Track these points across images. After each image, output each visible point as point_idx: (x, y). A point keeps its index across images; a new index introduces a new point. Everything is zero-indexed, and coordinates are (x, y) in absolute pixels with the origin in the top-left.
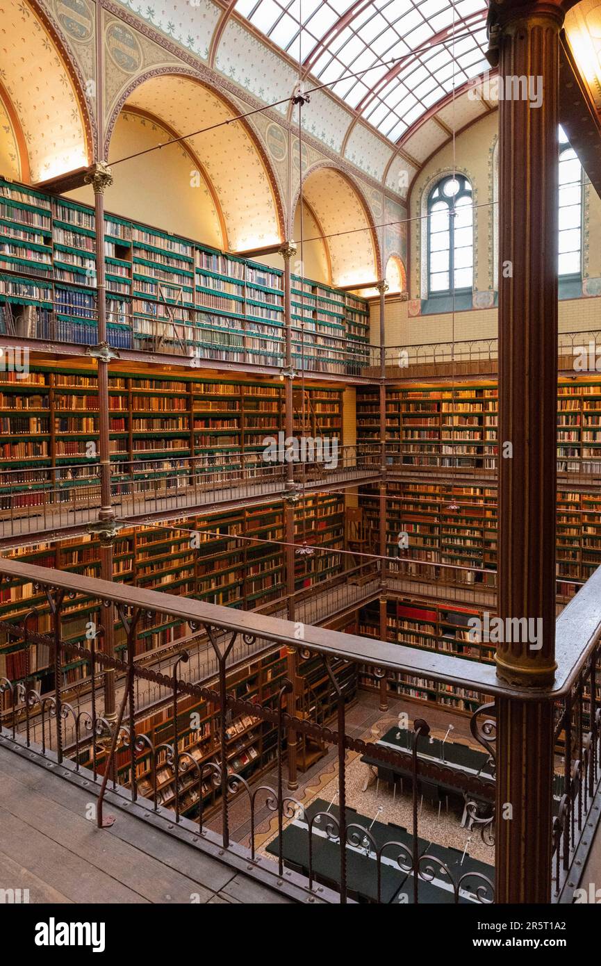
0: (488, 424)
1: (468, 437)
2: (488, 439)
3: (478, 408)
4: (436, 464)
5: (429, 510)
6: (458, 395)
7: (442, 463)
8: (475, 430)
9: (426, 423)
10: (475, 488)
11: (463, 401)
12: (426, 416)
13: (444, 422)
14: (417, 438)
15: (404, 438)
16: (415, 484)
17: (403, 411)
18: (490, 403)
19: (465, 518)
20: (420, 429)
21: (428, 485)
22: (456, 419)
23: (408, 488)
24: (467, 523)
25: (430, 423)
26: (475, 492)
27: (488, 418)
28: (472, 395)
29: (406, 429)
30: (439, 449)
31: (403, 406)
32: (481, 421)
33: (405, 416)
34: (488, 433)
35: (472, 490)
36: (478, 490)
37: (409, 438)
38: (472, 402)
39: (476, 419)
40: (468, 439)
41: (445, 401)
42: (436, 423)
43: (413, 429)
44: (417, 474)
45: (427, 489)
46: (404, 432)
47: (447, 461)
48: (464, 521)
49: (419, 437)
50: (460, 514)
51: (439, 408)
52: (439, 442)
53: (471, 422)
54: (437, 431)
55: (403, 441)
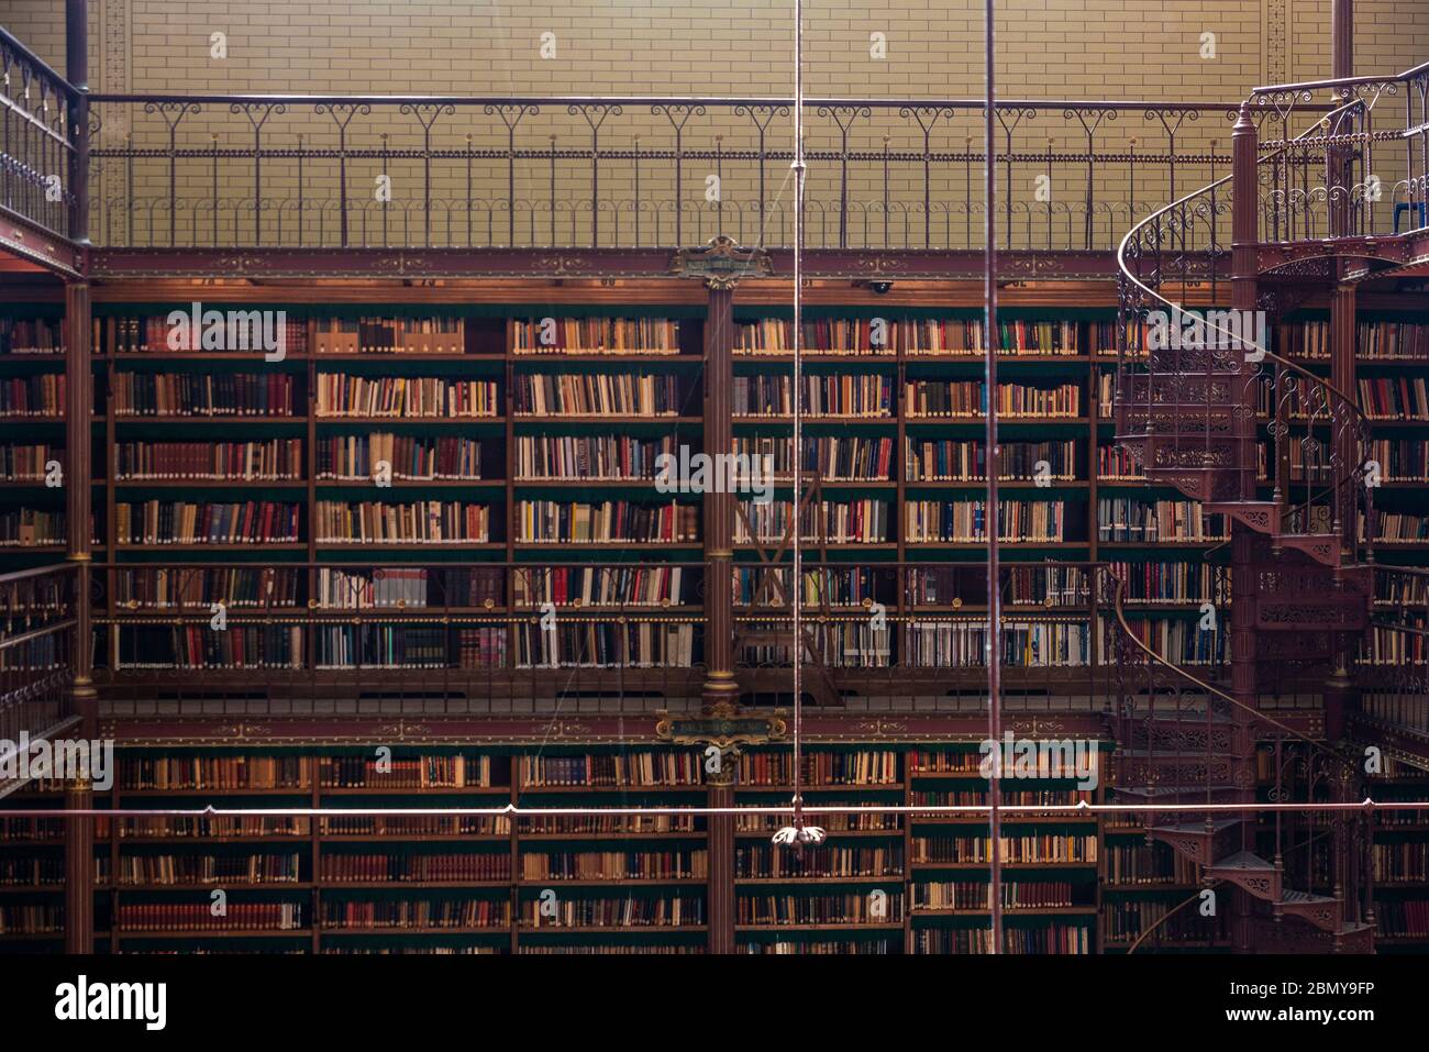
0: (526, 474)
1: (436, 529)
2: (527, 537)
3: (479, 404)
4: (286, 656)
5: (253, 877)
6: (387, 338)
7: (316, 648)
8: (467, 497)
9: (236, 465)
10: (472, 756)
11: (415, 369)
12: (236, 436)
13: (327, 462)
14: (188, 538)
15: (124, 540)
16: (185, 755)
17: (122, 411)
18: (538, 380)
19: (427, 894)
20: (205, 497)
21: (250, 753)
22: (383, 446)
23: (150, 776)
24: (436, 915)
25: (255, 468)
26: (472, 773)
27: (526, 445)
28: (450, 342)
29: (137, 497)
30: (304, 589)
31: (122, 383)
32: (496, 458)
33: (130, 433)
34: (527, 510)
35: (460, 764)
36: (485, 764)
37: (152, 540)
38: (453, 372)
39: (470, 452)
40: (437, 539)
41: (331, 365)
42: (283, 466)
43: (170, 497)
44: (257, 708)
45: (243, 774)
46: (124, 510)
47: (341, 643)
48: (424, 908)
49: (199, 531)
50: (406, 881)
51: (303, 397)
52: (302, 555)
53: (448, 464)
54: (294, 504)
55: (125, 555)
